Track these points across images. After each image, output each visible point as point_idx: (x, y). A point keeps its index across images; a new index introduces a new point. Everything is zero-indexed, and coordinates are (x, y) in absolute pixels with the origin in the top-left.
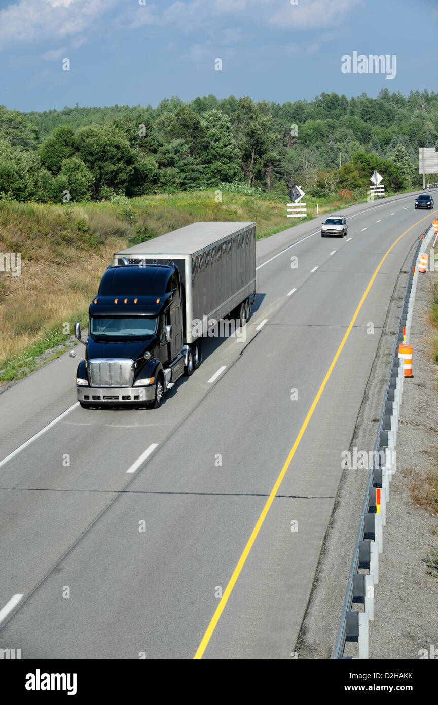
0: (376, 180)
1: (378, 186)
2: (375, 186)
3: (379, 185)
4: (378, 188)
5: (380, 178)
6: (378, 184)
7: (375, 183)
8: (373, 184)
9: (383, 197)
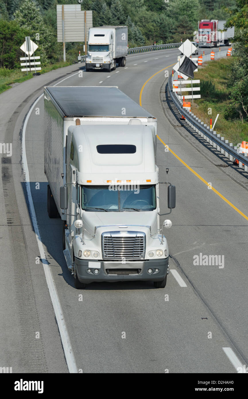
0: (29, 50)
1: (32, 58)
2: (28, 58)
3: (32, 56)
4: (32, 61)
5: (34, 47)
6: (31, 54)
7: (27, 53)
8: (24, 55)
9: (38, 74)
